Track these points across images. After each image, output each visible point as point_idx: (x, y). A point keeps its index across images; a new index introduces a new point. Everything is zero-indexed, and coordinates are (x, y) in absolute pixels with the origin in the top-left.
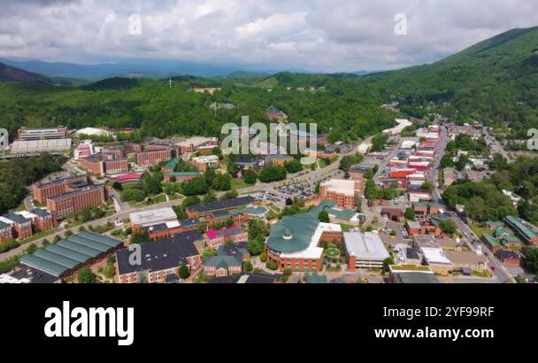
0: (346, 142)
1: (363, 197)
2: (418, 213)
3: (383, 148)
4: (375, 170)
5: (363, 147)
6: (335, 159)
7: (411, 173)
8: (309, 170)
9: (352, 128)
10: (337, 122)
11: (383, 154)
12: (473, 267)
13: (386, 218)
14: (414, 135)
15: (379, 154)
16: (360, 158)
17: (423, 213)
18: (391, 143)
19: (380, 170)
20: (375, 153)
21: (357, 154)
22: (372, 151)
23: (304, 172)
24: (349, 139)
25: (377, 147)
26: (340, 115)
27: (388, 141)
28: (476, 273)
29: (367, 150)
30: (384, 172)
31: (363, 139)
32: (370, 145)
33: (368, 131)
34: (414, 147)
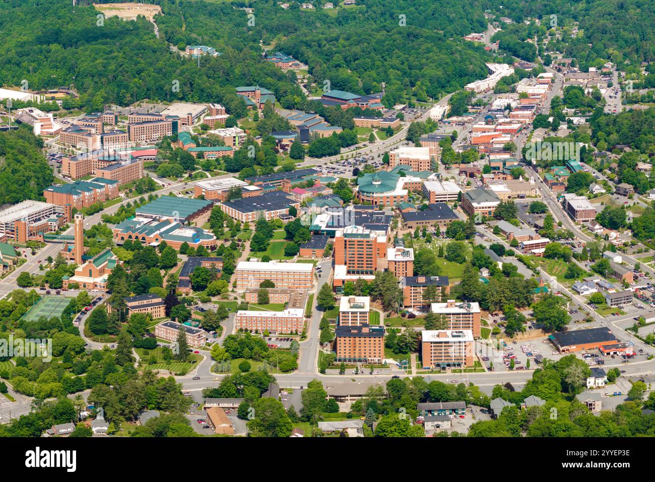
0: (411, 106)
1: (440, 163)
2: (495, 168)
3: (466, 111)
4: (453, 138)
5: (437, 111)
6: (399, 128)
7: (496, 137)
8: (367, 143)
9: (418, 83)
10: (392, 73)
11: (465, 119)
12: (528, 193)
13: (464, 176)
14: (513, 91)
15: (460, 119)
16: (433, 125)
17: (499, 168)
18: (478, 104)
19: (459, 138)
20: (454, 119)
21: (429, 120)
22: (449, 116)
23: (361, 145)
24: (414, 100)
25: (457, 109)
26: (396, 62)
27: (474, 100)
28: (529, 197)
29: (443, 116)
30: (465, 139)
31: (437, 99)
32: (447, 108)
33: (443, 87)
34: (508, 107)
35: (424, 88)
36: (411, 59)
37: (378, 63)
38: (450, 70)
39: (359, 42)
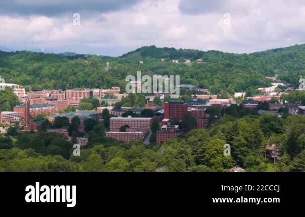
5: (238, 94)
9: (230, 85)
10: (216, 81)
26: (219, 76)
35: (233, 87)
36: (227, 76)
37: (209, 76)
38: (249, 81)
39: (200, 68)
